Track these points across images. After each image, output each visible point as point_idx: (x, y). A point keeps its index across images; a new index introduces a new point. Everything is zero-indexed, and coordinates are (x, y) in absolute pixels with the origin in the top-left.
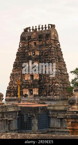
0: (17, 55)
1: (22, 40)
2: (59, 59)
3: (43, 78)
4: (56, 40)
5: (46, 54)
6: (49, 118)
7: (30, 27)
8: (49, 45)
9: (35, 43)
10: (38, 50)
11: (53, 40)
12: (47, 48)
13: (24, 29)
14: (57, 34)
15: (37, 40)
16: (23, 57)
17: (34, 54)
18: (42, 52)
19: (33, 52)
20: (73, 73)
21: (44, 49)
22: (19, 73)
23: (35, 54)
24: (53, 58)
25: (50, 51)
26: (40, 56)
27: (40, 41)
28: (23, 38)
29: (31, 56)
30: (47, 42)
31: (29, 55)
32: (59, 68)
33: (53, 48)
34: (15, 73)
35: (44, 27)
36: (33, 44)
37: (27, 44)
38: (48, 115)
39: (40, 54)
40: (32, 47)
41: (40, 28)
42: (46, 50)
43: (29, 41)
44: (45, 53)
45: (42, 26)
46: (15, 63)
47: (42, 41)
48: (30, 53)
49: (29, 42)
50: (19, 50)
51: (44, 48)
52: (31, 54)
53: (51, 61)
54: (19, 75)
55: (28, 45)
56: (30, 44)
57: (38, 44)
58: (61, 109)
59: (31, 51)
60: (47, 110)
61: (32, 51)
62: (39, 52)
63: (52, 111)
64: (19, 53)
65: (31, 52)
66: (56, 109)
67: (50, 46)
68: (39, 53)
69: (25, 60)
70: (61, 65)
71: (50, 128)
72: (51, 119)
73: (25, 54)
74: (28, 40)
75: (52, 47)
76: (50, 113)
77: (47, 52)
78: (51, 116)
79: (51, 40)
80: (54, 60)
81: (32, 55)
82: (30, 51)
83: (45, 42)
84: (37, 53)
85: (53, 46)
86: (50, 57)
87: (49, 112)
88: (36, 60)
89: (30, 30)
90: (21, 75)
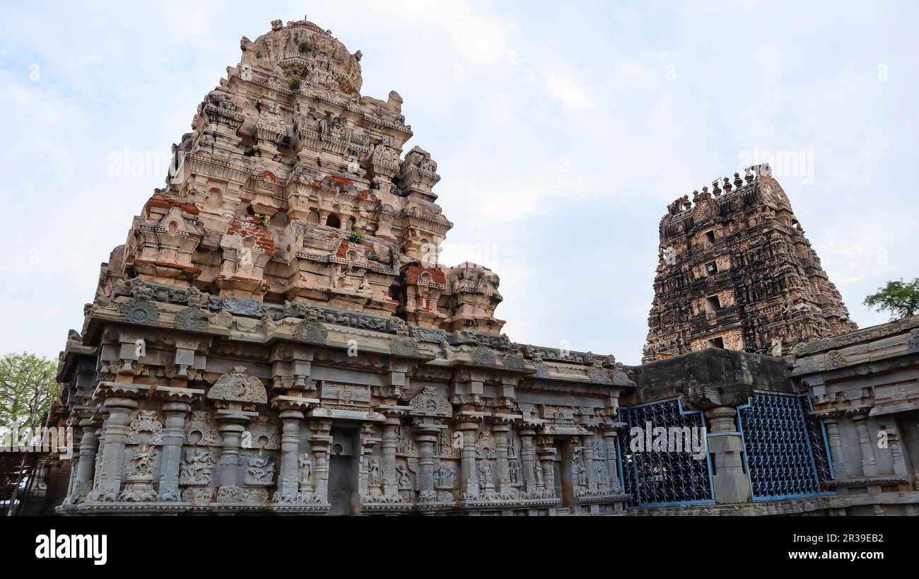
0: (656, 287)
1: (667, 237)
2: (807, 270)
3: (758, 343)
4: (783, 210)
5: (756, 258)
6: (815, 425)
7: (686, 197)
8: (761, 228)
9: (711, 235)
10: (724, 254)
11: (771, 209)
12: (754, 238)
13: (668, 207)
14: (784, 195)
15: (716, 222)
16: (677, 289)
17: (711, 269)
18: (742, 257)
19: (710, 264)
21: (745, 246)
22: (672, 343)
23: (715, 270)
24: (784, 267)
25: (768, 246)
26: (733, 270)
27: (725, 224)
28: (668, 233)
29: (702, 278)
30: (752, 223)
31: (697, 275)
32: (817, 301)
33: (776, 234)
34: (657, 344)
35: (732, 181)
36: (702, 239)
37: (685, 247)
38: (805, 407)
39: (735, 265)
40: (702, 250)
41: (720, 191)
42: (753, 247)
43: (690, 233)
44: (752, 256)
45: (726, 180)
46: (652, 312)
47: (733, 221)
48: (699, 270)
49: (689, 238)
50: (660, 272)
51: (745, 241)
52: (702, 272)
53: (778, 277)
54: (671, 347)
55: (689, 247)
56: (694, 242)
57: (720, 234)
59: (700, 262)
60: (797, 379)
61: (704, 262)
62: (731, 259)
63: (828, 384)
64: (663, 280)
65: (703, 266)
66: (853, 360)
67: (766, 230)
68: (732, 263)
69: (685, 295)
71: (832, 488)
72: (833, 430)
73: (682, 278)
74: (687, 230)
75: (772, 232)
76: (819, 392)
77: (758, 253)
78: (825, 412)
79: (764, 209)
80: (789, 272)
81: (706, 275)
82: (697, 264)
83: (747, 222)
84: (724, 264)
85: (775, 227)
86: (774, 267)
87: (808, 389)
88: (722, 285)
89: (688, 205)
90: (680, 347)
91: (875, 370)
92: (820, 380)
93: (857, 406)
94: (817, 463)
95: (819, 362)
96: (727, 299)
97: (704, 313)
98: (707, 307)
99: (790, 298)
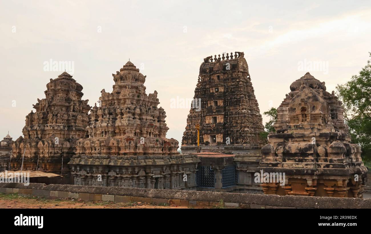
0: (195, 92)
1: (202, 72)
2: (249, 96)
3: (228, 121)
4: (245, 72)
5: (233, 90)
6: (237, 172)
7: (212, 57)
8: (236, 79)
9: (218, 77)
10: (222, 86)
11: (241, 72)
12: (233, 82)
13: (204, 59)
14: (247, 65)
15: (221, 72)
16: (203, 95)
17: (217, 90)
18: (228, 88)
19: (216, 88)
20: (267, 115)
21: (230, 84)
22: (199, 115)
23: (218, 91)
24: (241, 96)
25: (237, 86)
26: (224, 93)
27: (224, 73)
28: (203, 71)
29: (213, 93)
30: (234, 75)
31: (211, 91)
32: (250, 108)
33: (241, 83)
34: (193, 114)
35: (229, 55)
36: (215, 77)
37: (209, 79)
38: (235, 167)
39: (225, 91)
40: (215, 82)
41: (225, 58)
42: (232, 85)
43: (211, 74)
44: (232, 89)
45: (228, 54)
47: (227, 73)
48: (212, 90)
49: (210, 75)
50: (197, 86)
51: (230, 82)
52: (213, 90)
53: (239, 99)
54: (198, 117)
55: (210, 79)
56: (212, 78)
57: (222, 77)
58: (253, 161)
59: (213, 87)
60: (235, 162)
61: (214, 87)
62: (224, 88)
63: (241, 164)
64: (198, 90)
65: (214, 88)
66: (246, 160)
67: (238, 80)
68: (224, 89)
69: (206, 98)
70: (252, 104)
71: (238, 185)
72: (240, 173)
73: (206, 91)
74: (210, 72)
75: (239, 81)
76: (238, 165)
77: (234, 88)
78: (239, 169)
79: (238, 72)
80: (243, 98)
81: (214, 92)
82: (212, 87)
83: (232, 75)
84: (221, 90)
85: (241, 80)
86: (238, 95)
87: (236, 164)
88: (219, 97)
89: (212, 60)
90: (201, 117)
91: (249, 163)
92: (239, 163)
93: (245, 169)
94: (236, 177)
95: (240, 159)
96: (221, 103)
97: (211, 106)
98: (213, 104)
99: (241, 108)
